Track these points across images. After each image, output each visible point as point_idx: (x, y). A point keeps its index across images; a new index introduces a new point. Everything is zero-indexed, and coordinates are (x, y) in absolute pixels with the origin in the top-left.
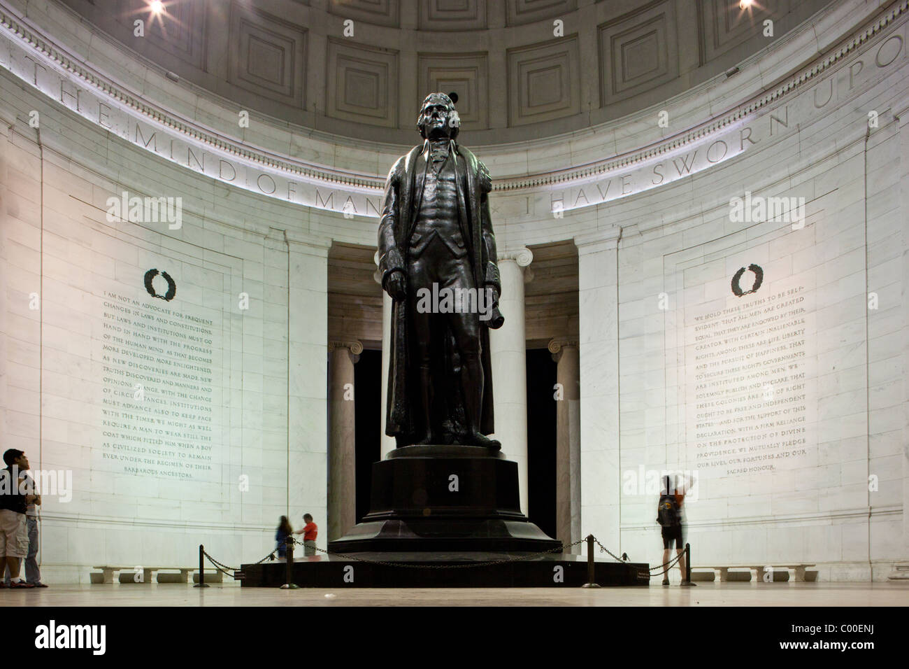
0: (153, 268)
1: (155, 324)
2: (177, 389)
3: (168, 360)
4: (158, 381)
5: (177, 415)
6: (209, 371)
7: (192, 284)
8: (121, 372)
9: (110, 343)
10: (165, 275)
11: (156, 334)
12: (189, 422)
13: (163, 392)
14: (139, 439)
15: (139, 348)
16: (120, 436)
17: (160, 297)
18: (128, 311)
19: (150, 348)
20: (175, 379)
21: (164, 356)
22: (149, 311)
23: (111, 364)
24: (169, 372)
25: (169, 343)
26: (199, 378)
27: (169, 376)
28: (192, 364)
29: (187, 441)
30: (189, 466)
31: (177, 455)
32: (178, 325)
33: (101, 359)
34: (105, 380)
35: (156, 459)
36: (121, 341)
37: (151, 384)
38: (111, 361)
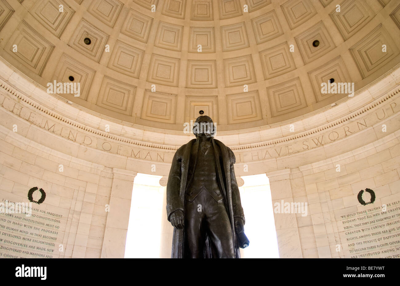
0: (36, 186)
3: (30, 238)
6: (54, 245)
7: (56, 195)
10: (42, 191)
11: (27, 223)
15: (14, 231)
17: (35, 202)
19: (21, 231)
20: (30, 250)
21: (28, 236)
24: (28, 246)
25: (33, 228)
26: (46, 249)
27: (28, 248)
28: (44, 241)
32: (42, 217)
36: (4, 227)
37: (15, 254)
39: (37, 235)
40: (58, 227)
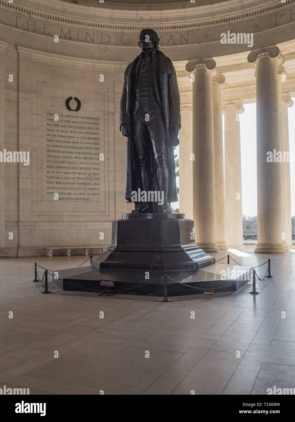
0: (70, 97)
1: (71, 124)
2: (83, 155)
3: (78, 141)
4: (73, 153)
5: (82, 168)
6: (98, 144)
7: (89, 100)
8: (55, 151)
9: (50, 138)
10: (76, 99)
11: (72, 130)
12: (88, 172)
13: (75, 158)
14: (64, 183)
15: (64, 138)
16: (55, 183)
17: (73, 110)
19: (69, 137)
20: (81, 151)
21: (75, 140)
22: (67, 119)
24: (78, 148)
25: (78, 133)
26: (93, 148)
27: (78, 149)
28: (89, 142)
29: (87, 181)
30: (89, 194)
31: (82, 189)
32: (82, 123)
33: (46, 146)
34: (48, 156)
35: (72, 192)
36: (55, 136)
37: (69, 155)
38: (50, 147)
39: (83, 138)
40: (98, 129)
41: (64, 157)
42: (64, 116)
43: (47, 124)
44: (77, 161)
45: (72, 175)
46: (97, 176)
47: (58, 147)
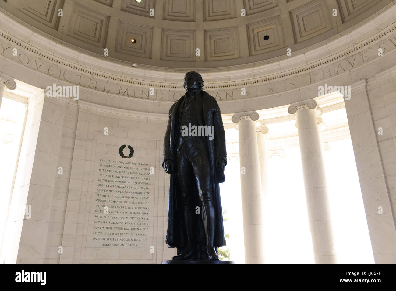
0: (124, 145)
1: (123, 170)
2: (132, 200)
3: (128, 186)
4: (122, 197)
5: (131, 213)
6: (148, 189)
7: (142, 148)
8: (105, 196)
9: (101, 183)
10: (129, 147)
11: (123, 175)
12: (137, 216)
13: (125, 202)
14: (111, 228)
15: (115, 183)
16: (102, 228)
17: (126, 157)
18: (110, 166)
20: (131, 195)
21: (126, 185)
22: (120, 165)
23: (101, 193)
24: (128, 192)
25: (129, 178)
26: (143, 193)
27: (128, 194)
28: (140, 187)
29: (136, 226)
30: (136, 240)
31: (130, 234)
32: (134, 168)
33: (96, 191)
34: (97, 200)
35: (119, 238)
36: (106, 181)
37: (119, 200)
38: (101, 191)
39: (133, 183)
40: (149, 174)
41: (114, 202)
42: (117, 162)
43: (100, 170)
44: (127, 205)
45: (120, 220)
46: (146, 221)
47: (108, 191)
